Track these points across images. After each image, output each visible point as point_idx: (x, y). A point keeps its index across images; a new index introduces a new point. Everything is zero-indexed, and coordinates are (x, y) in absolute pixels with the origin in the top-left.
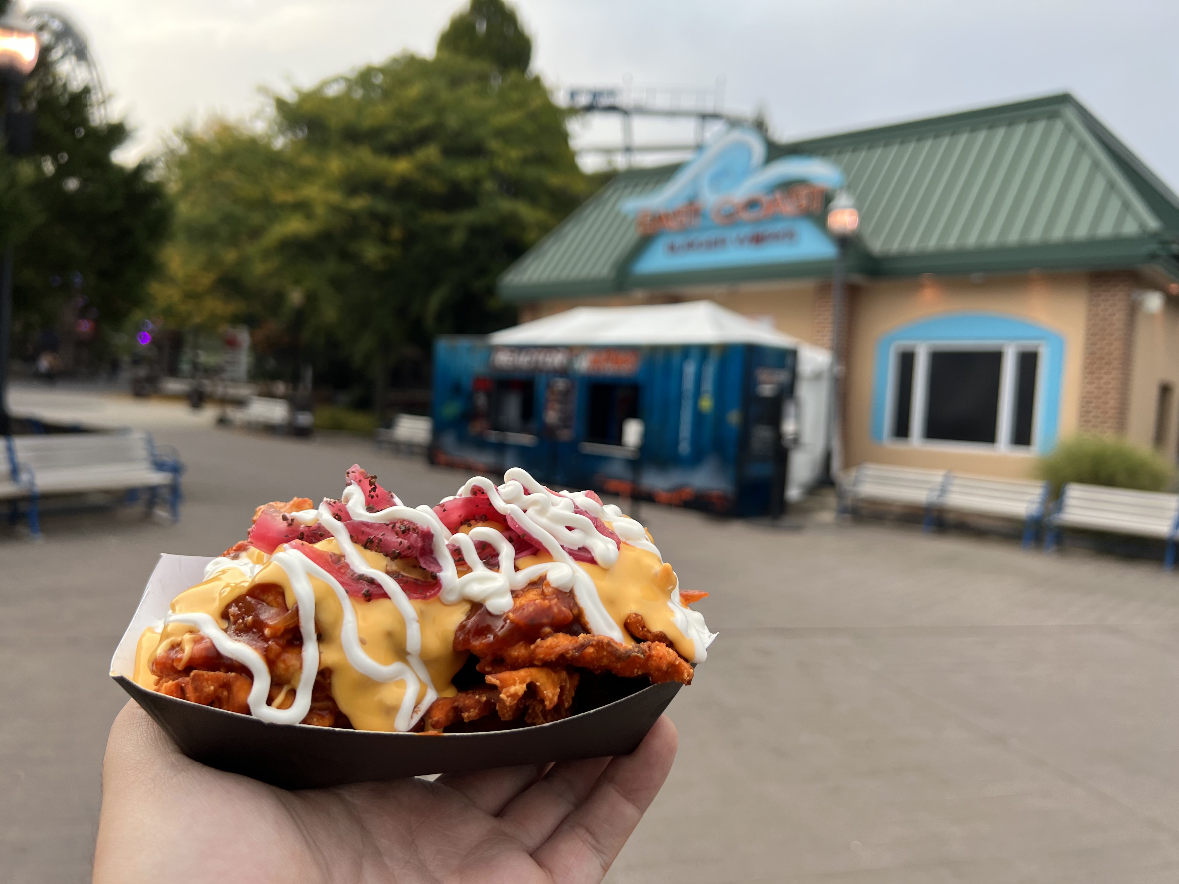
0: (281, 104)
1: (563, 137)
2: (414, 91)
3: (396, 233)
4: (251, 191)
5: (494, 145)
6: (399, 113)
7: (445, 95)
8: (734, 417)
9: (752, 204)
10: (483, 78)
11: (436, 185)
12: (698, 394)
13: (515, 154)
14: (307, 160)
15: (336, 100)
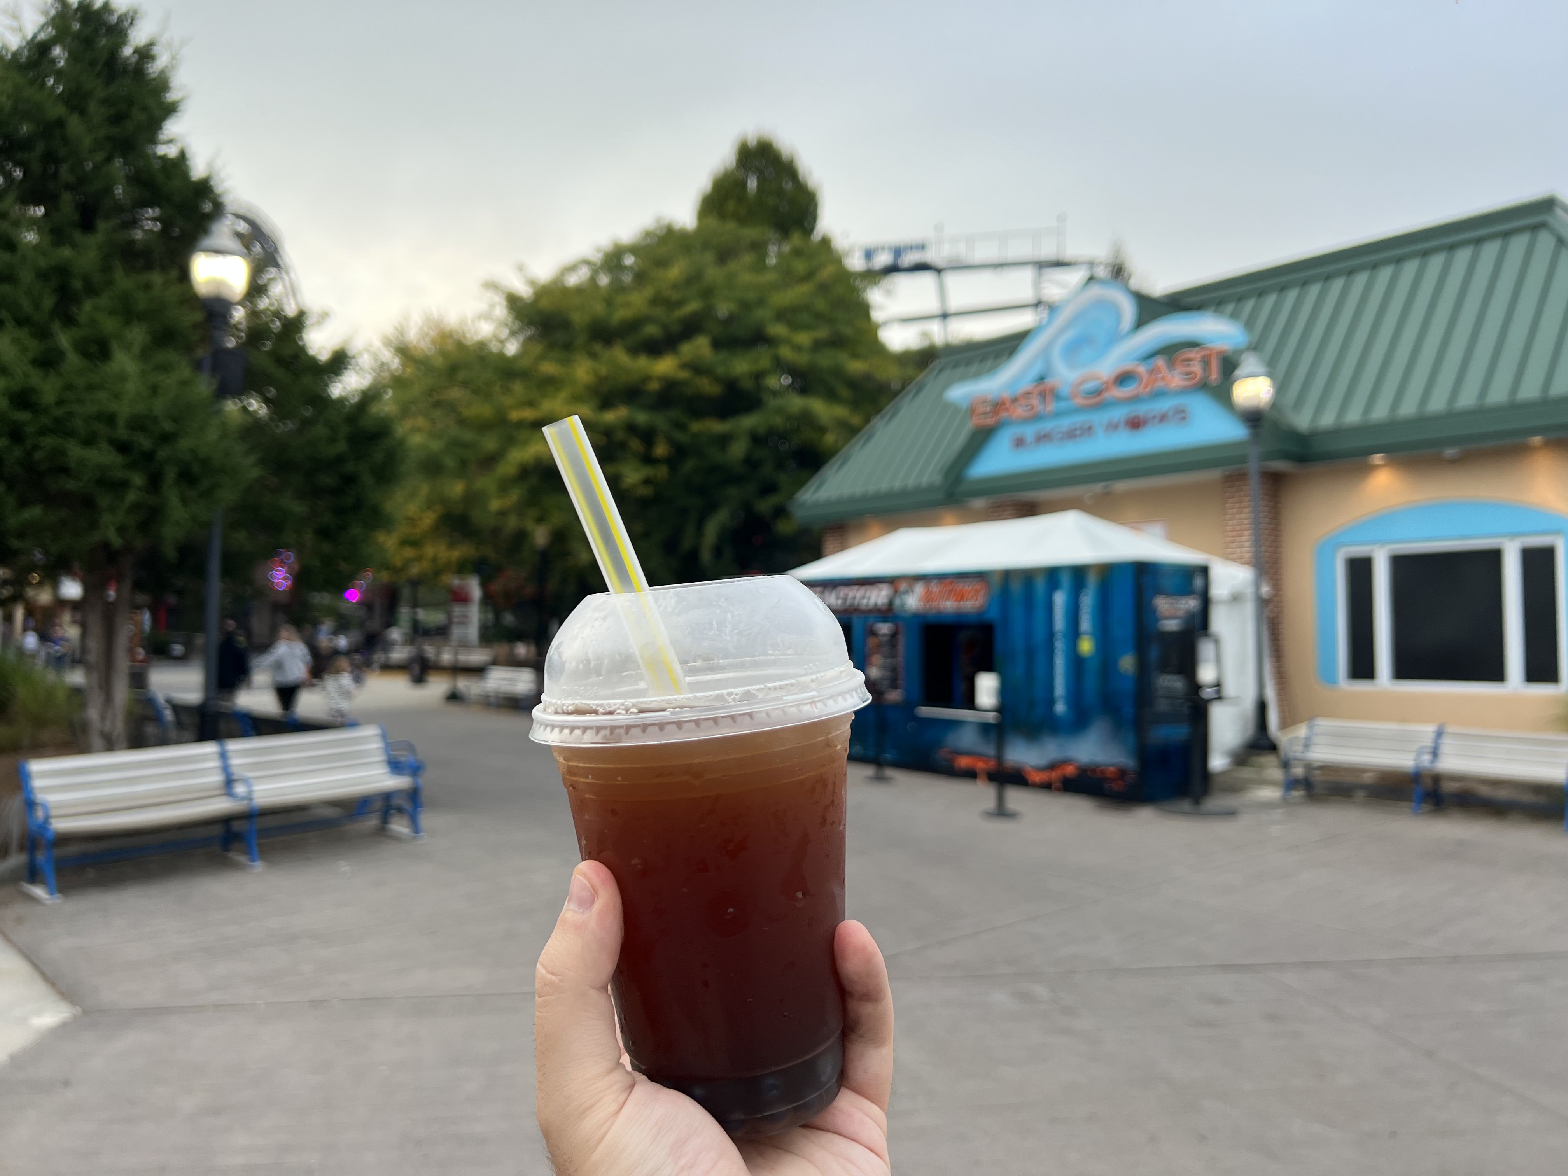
0: (513, 301)
1: (864, 309)
2: (675, 272)
3: (661, 450)
4: (481, 409)
5: (777, 330)
6: (657, 300)
7: (714, 274)
8: (1127, 663)
9: (1123, 378)
10: (758, 247)
11: (708, 387)
12: (1074, 633)
13: (804, 338)
14: (549, 368)
15: (579, 290)
